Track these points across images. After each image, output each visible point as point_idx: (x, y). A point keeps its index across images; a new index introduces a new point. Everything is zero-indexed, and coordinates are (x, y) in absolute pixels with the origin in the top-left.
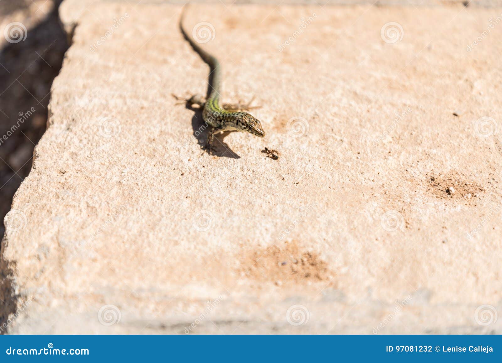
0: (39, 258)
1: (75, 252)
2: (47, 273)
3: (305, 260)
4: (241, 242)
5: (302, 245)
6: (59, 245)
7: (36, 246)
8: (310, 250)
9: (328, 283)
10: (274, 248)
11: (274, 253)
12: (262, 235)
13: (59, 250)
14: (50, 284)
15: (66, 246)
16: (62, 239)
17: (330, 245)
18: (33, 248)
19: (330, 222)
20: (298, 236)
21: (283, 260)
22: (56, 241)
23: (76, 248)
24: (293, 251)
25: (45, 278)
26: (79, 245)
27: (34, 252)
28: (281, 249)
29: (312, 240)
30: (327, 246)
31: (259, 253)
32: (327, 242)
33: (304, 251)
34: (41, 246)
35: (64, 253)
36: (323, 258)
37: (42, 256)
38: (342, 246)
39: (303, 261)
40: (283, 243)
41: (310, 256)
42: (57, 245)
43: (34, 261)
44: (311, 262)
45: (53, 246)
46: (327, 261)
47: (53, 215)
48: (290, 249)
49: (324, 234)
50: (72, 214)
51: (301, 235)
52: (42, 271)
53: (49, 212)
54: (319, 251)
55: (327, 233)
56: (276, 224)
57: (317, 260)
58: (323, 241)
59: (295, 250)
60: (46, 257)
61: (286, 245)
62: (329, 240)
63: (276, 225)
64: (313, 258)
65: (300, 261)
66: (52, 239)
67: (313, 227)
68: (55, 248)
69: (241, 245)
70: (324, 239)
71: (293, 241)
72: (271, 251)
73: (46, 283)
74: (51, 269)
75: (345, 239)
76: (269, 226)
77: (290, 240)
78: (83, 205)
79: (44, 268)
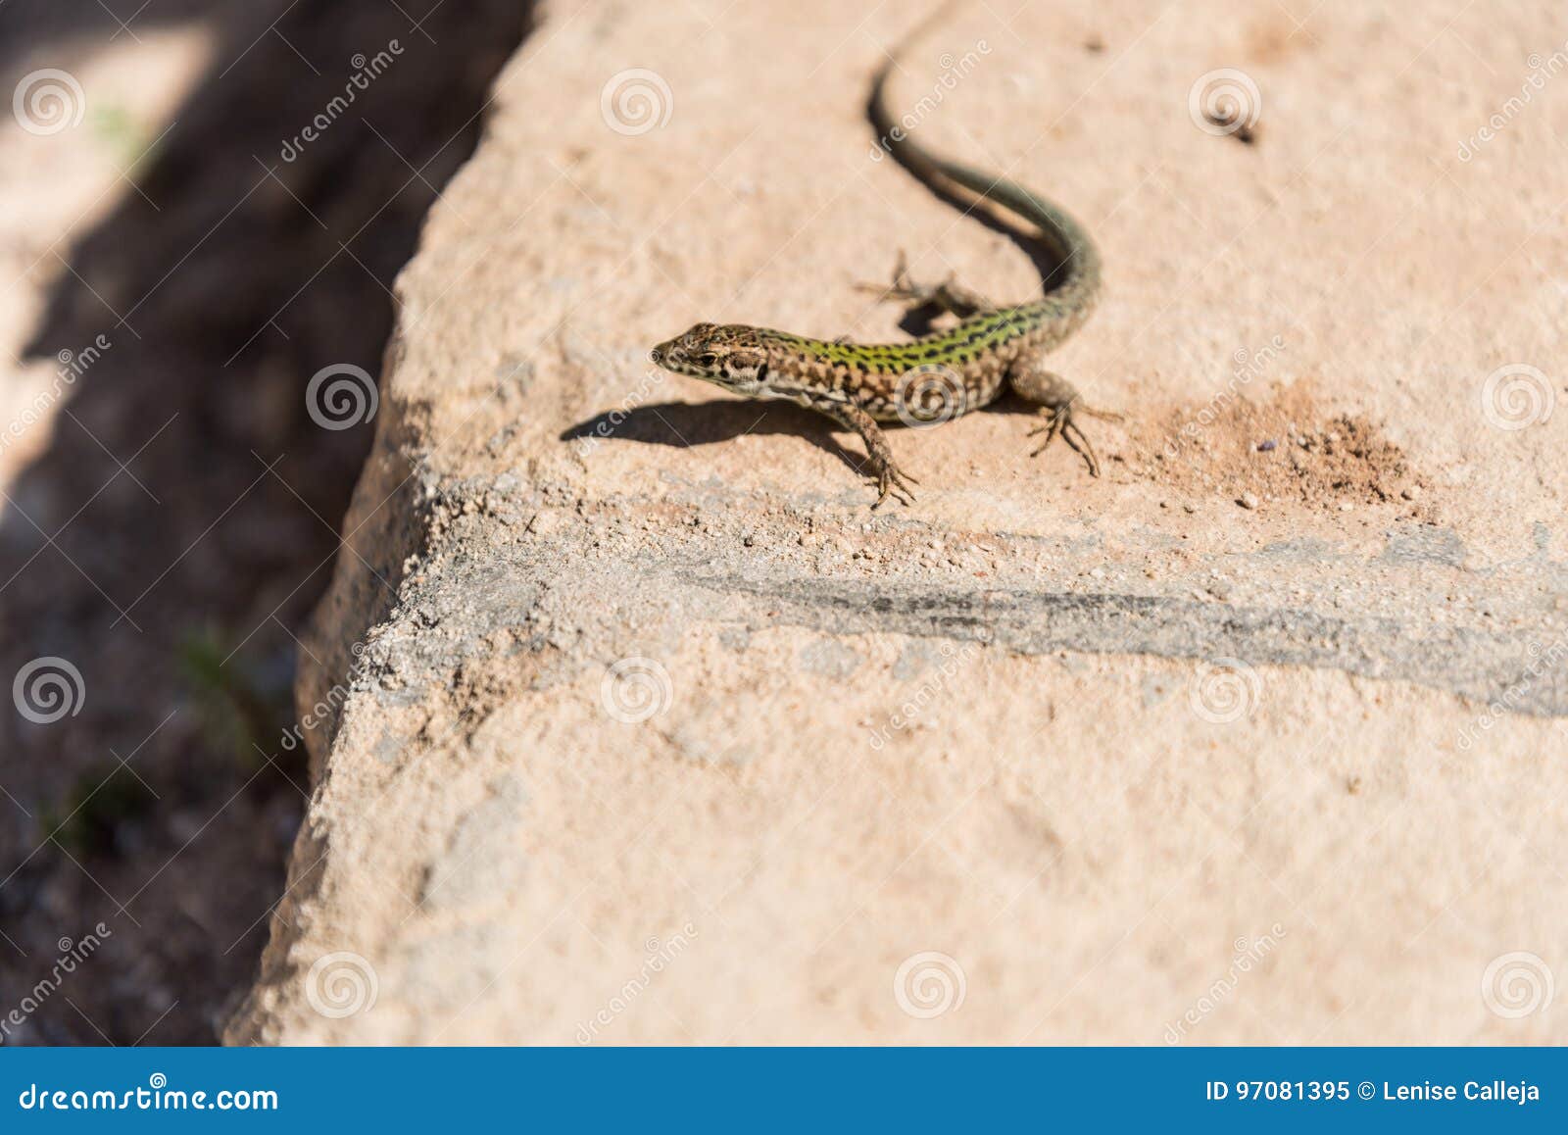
0: (501, 396)
1: (613, 381)
2: (524, 440)
3: (1335, 437)
4: (1131, 378)
5: (1325, 395)
6: (565, 359)
7: (495, 359)
8: (1352, 412)
9: (1406, 508)
10: (1237, 402)
11: (1236, 415)
12: (1200, 360)
13: (563, 374)
14: (532, 468)
15: (586, 361)
16: (572, 343)
17: (1415, 400)
18: (484, 365)
19: (1417, 334)
20: (1315, 368)
21: (1264, 436)
22: (554, 346)
23: (617, 370)
24: (1297, 410)
25: (520, 454)
26: (628, 359)
27: (487, 376)
28: (1259, 405)
29: (1358, 383)
30: (1406, 402)
31: (1187, 411)
32: (1408, 392)
33: (1332, 412)
34: (509, 359)
35: (579, 384)
36: (1394, 437)
37: (511, 389)
38: (1454, 403)
39: (1327, 441)
40: (1265, 386)
41: (1352, 429)
42: (556, 360)
43: (486, 403)
44: (1353, 446)
45: (545, 363)
46: (1403, 446)
47: (547, 274)
48: (1288, 406)
49: (1397, 368)
50: (607, 274)
51: (1324, 368)
52: (510, 433)
53: (537, 265)
54: (1379, 414)
55: (1408, 365)
56: (1247, 330)
57: (1372, 440)
58: (1393, 385)
59: (1303, 408)
60: (522, 392)
61: (1275, 392)
62: (1413, 385)
63: (1244, 335)
64: (1360, 435)
65: (1318, 440)
66: (542, 342)
67: (1365, 344)
68: (552, 368)
69: (1133, 388)
70: (1399, 383)
71: (1297, 382)
72: (1227, 409)
73: (523, 465)
74: (539, 427)
75: (1466, 384)
76: (1222, 335)
77: (1288, 380)
78: (640, 251)
79: (517, 422)
